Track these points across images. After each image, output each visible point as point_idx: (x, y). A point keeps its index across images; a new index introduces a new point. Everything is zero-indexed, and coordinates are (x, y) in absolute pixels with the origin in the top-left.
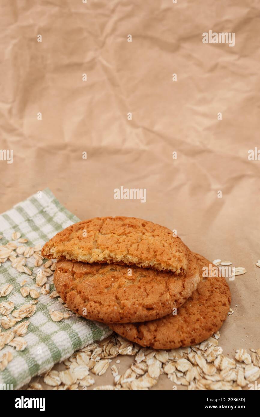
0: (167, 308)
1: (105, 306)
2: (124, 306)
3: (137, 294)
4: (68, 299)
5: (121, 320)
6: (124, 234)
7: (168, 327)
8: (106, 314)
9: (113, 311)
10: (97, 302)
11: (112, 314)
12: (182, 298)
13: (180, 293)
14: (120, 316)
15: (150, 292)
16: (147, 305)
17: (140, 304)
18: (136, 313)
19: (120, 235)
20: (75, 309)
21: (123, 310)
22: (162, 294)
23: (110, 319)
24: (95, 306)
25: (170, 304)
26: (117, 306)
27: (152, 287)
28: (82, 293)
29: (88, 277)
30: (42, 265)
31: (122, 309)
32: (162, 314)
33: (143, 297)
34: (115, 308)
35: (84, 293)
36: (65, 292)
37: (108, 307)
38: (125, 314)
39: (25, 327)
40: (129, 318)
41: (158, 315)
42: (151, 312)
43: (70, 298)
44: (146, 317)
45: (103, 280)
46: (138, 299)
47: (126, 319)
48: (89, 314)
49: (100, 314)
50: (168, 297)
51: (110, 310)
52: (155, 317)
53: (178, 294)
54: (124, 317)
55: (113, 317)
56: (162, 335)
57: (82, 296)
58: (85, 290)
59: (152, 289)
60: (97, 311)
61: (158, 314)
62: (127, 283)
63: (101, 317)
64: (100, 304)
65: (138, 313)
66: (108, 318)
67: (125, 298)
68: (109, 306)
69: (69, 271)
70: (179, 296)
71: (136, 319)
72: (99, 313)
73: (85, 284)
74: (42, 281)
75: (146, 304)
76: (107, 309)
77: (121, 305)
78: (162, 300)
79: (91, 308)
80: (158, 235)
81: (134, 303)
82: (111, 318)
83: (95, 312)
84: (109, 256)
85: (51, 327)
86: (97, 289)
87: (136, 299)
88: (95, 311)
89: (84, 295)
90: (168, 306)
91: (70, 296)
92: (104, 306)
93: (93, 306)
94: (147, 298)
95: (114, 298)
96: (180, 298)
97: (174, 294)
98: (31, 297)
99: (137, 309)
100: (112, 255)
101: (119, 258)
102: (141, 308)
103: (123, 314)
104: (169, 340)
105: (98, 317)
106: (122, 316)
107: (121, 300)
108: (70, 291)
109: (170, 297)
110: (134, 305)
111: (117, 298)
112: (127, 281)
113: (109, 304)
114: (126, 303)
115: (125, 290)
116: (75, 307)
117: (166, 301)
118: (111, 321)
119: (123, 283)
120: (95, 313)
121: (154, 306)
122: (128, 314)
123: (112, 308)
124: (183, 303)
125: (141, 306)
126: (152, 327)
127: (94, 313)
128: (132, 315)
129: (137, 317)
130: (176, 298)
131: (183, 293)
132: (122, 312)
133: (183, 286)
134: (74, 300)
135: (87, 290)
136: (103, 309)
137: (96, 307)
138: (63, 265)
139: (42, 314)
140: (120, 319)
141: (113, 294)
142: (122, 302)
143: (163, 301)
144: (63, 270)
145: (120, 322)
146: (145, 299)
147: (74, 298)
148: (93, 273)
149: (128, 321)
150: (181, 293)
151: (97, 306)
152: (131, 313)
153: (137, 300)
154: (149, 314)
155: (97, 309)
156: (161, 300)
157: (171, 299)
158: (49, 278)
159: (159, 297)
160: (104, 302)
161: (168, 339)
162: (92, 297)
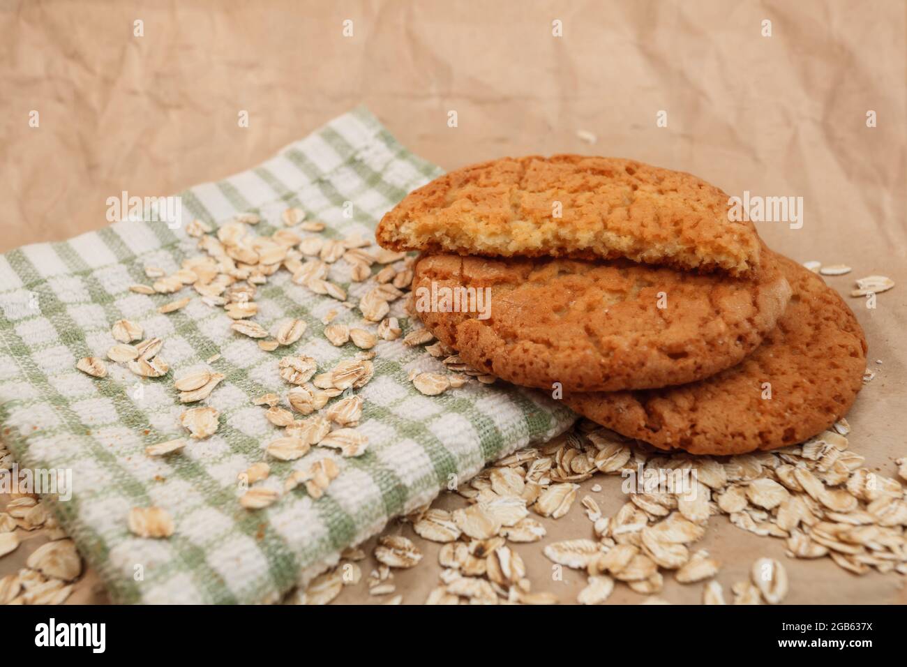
0: (720, 352)
1: (560, 349)
2: (612, 349)
3: (640, 321)
4: (461, 338)
5: (605, 381)
6: (586, 188)
7: (725, 401)
8: (566, 367)
9: (584, 361)
10: (540, 340)
11: (582, 368)
12: (754, 331)
13: (750, 320)
14: (602, 372)
15: (673, 316)
16: (670, 347)
17: (652, 344)
18: (643, 364)
19: (575, 191)
20: (483, 360)
21: (609, 359)
22: (705, 321)
23: (578, 381)
24: (535, 349)
25: (728, 346)
26: (592, 349)
27: (677, 307)
28: (498, 323)
29: (502, 291)
30: (369, 277)
31: (607, 355)
32: (709, 368)
33: (658, 327)
34: (588, 352)
35: (500, 321)
36: (451, 323)
37: (568, 352)
38: (616, 367)
39: (357, 405)
40: (626, 377)
41: (699, 371)
42: (682, 363)
43: (468, 335)
44: (671, 373)
45: (545, 293)
46: (646, 333)
47: (618, 379)
48: (522, 369)
49: (551, 367)
50: (722, 327)
51: (576, 357)
52: (693, 375)
53: (746, 321)
54: (614, 374)
55: (587, 374)
56: (711, 419)
57: (498, 330)
58: (503, 316)
59: (677, 310)
60: (543, 361)
61: (699, 368)
62: (608, 299)
63: (553, 374)
64: (548, 344)
65: (649, 364)
66: (571, 377)
67: (611, 329)
68: (573, 348)
69: (454, 276)
70: (747, 326)
71: (643, 379)
72: (548, 366)
73: (500, 302)
74: (376, 311)
75: (668, 343)
76: (569, 356)
77: (602, 348)
78: (708, 334)
79: (526, 354)
80: (674, 188)
81: (635, 343)
82: (581, 377)
83: (537, 363)
84: (557, 237)
85: (422, 407)
86: (533, 314)
87: (639, 334)
88: (538, 360)
89: (504, 326)
90: (723, 349)
91: (467, 330)
92: (558, 350)
93: (531, 349)
94: (667, 331)
95: (582, 331)
96: (751, 333)
97: (734, 322)
98: (356, 346)
99: (646, 356)
100: (564, 232)
101: (584, 238)
102: (655, 352)
103: (611, 367)
104: (731, 429)
105: (547, 375)
106: (607, 371)
107: (603, 336)
108: (463, 321)
109: (728, 329)
110: (636, 345)
111: (589, 332)
112: (608, 296)
113: (572, 344)
114: (615, 341)
115: (607, 314)
116: (483, 355)
117: (716, 338)
118: (580, 385)
119: (598, 298)
120: (539, 366)
121: (689, 348)
122: (623, 367)
123: (582, 353)
124: (758, 344)
125: (655, 348)
126: (684, 402)
127: (534, 365)
128: (633, 368)
129: (647, 373)
130: (740, 331)
131: (757, 319)
132: (608, 362)
133: (755, 304)
134: (478, 339)
135: (508, 314)
136: (557, 356)
137: (540, 352)
138: (434, 263)
139: (390, 379)
140: (603, 379)
141: (578, 323)
142: (605, 339)
143: (709, 337)
144: (435, 275)
145: (601, 389)
146: (662, 333)
147: (478, 334)
148: (514, 280)
149: (623, 386)
150: (753, 320)
151: (542, 350)
152: (631, 363)
153: (643, 335)
154: (679, 366)
155: (543, 355)
156: (703, 335)
157: (728, 335)
158: (393, 306)
159: (700, 326)
160: (558, 341)
161: (727, 427)
162: (525, 330)
